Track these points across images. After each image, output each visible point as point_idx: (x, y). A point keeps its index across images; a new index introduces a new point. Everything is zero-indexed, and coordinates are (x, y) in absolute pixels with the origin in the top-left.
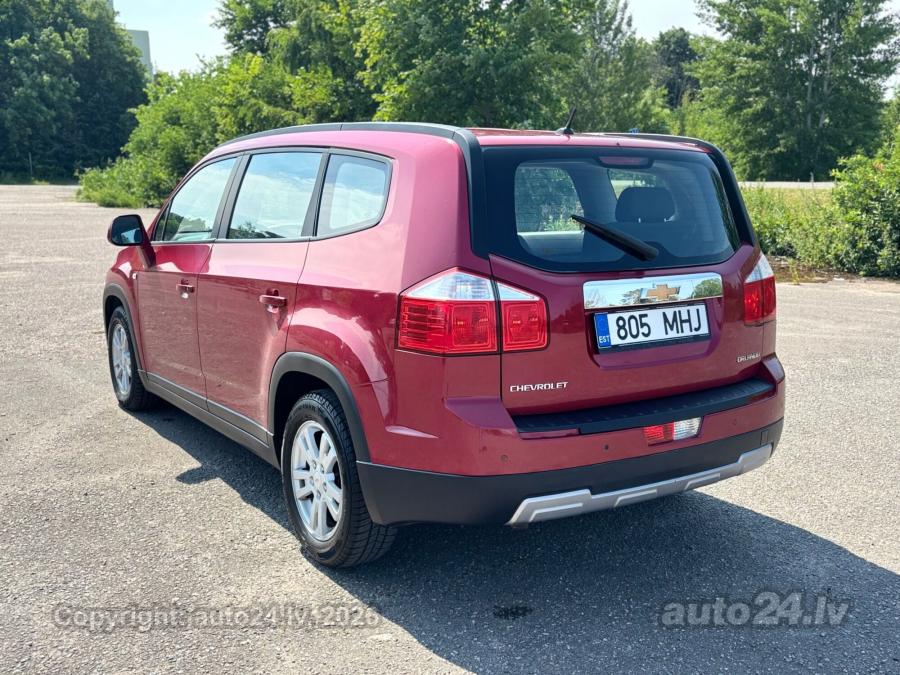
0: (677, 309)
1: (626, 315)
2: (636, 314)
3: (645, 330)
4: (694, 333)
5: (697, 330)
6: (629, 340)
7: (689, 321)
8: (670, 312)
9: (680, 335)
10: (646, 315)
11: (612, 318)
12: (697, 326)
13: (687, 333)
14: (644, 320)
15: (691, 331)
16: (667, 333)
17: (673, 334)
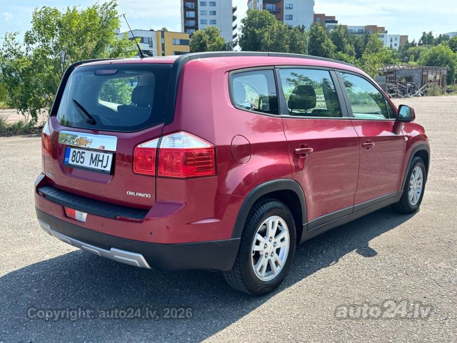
0: (98, 153)
1: (77, 150)
2: (81, 151)
3: (82, 160)
4: (103, 169)
5: (105, 167)
6: (75, 163)
7: (102, 161)
8: (95, 154)
9: (96, 167)
10: (84, 153)
11: (72, 150)
12: (105, 165)
13: (99, 167)
14: (83, 155)
15: (102, 167)
16: (90, 165)
17: (93, 166)
